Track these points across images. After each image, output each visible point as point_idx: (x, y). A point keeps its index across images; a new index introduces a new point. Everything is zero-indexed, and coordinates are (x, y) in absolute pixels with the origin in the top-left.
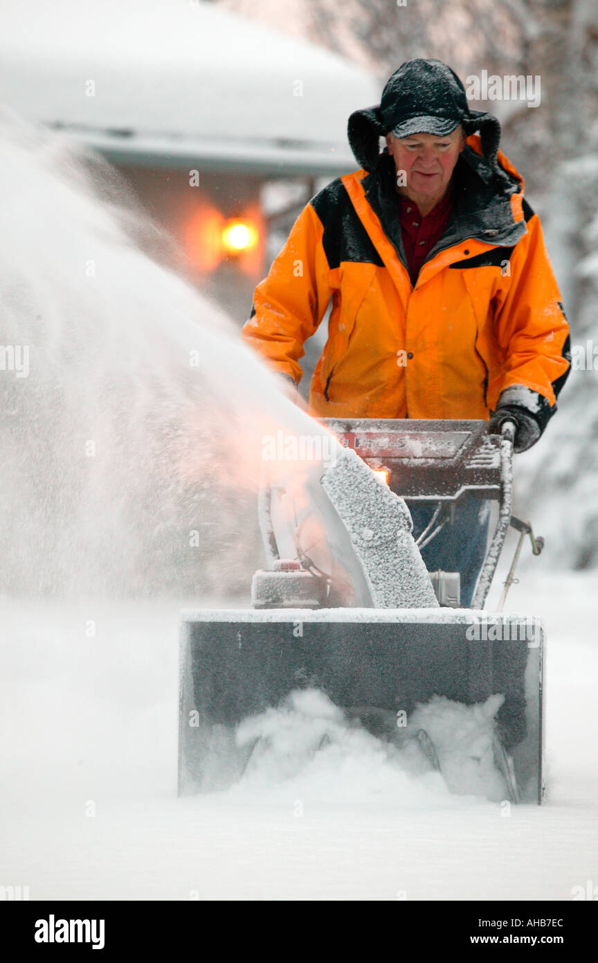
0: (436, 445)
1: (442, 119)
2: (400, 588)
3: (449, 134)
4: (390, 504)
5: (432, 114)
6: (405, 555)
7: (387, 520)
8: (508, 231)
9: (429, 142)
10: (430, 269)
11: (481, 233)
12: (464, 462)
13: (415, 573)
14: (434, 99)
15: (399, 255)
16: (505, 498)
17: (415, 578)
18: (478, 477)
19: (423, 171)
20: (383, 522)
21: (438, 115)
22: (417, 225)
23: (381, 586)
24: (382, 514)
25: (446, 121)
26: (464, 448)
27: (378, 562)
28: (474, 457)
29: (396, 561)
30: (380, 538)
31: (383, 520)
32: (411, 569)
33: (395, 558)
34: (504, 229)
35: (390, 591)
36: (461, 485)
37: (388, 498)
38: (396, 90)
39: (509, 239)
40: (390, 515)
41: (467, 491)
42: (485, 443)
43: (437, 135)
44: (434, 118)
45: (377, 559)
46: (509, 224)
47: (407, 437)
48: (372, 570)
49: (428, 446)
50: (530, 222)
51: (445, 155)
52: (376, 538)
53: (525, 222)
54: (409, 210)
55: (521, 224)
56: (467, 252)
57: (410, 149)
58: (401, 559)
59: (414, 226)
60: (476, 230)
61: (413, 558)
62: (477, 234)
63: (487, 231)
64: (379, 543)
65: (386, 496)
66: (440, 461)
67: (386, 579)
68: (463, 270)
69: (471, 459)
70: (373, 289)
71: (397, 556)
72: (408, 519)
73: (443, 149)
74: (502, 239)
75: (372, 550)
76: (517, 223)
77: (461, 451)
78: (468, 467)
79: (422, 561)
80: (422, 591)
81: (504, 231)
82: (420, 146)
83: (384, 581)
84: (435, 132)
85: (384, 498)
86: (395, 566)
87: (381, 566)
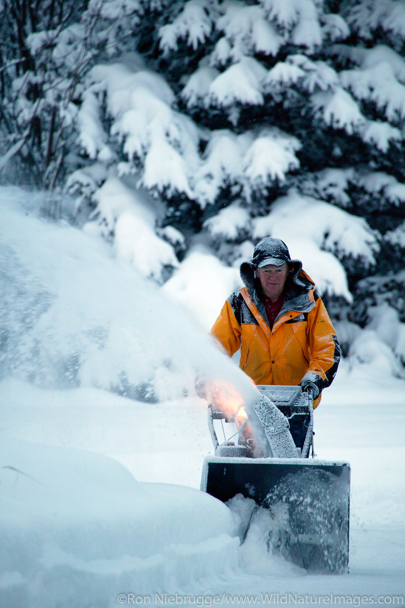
0: (282, 396)
1: (278, 259)
2: (285, 452)
3: (282, 265)
4: (281, 417)
5: (274, 257)
6: (287, 438)
7: (280, 424)
8: (307, 306)
9: (273, 270)
10: (276, 325)
11: (296, 308)
12: (294, 403)
13: (291, 446)
14: (275, 251)
15: (265, 320)
16: (311, 418)
17: (291, 448)
18: (300, 410)
19: (271, 282)
20: (278, 425)
21: (277, 258)
22: (271, 307)
23: (277, 451)
24: (277, 422)
25: (280, 260)
26: (293, 397)
27: (276, 441)
28: (297, 401)
29: (283, 441)
30: (277, 431)
31: (278, 424)
32: (289, 444)
33: (283, 440)
34: (306, 305)
35: (281, 453)
36: (293, 413)
37: (280, 415)
38: (259, 249)
39: (308, 309)
40: (281, 422)
41: (295, 416)
42: (301, 395)
43: (276, 266)
44: (275, 259)
45: (276, 440)
46: (308, 303)
47: (269, 393)
48: (274, 444)
49: (278, 396)
50: (317, 301)
51: (281, 276)
52: (275, 431)
53: (314, 301)
54: (267, 300)
55: (313, 302)
56: (291, 316)
57: (266, 273)
58: (285, 440)
59: (269, 307)
60: (294, 306)
61: (290, 439)
62: (295, 308)
63: (299, 307)
64: (276, 433)
65: (279, 414)
66: (284, 403)
67: (279, 448)
68: (292, 324)
69: (296, 402)
70: (255, 335)
71: (283, 438)
72: (288, 424)
73: (280, 273)
74: (305, 309)
75: (273, 436)
76: (311, 302)
77: (292, 399)
78: (295, 405)
79: (293, 441)
80: (293, 453)
81: (306, 306)
82: (270, 271)
83: (278, 449)
84: (275, 264)
85: (278, 415)
86: (283, 443)
87: (277, 443)
